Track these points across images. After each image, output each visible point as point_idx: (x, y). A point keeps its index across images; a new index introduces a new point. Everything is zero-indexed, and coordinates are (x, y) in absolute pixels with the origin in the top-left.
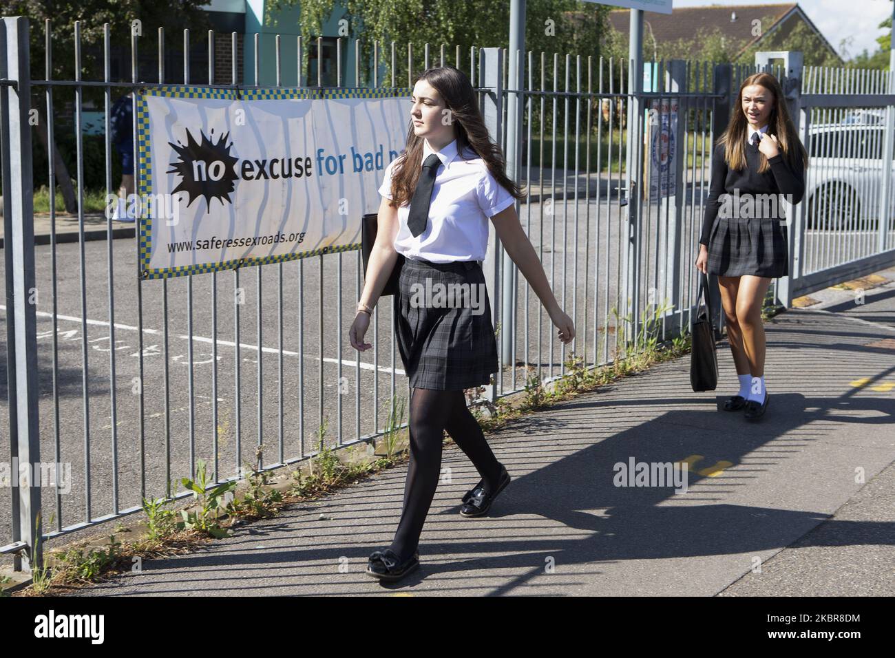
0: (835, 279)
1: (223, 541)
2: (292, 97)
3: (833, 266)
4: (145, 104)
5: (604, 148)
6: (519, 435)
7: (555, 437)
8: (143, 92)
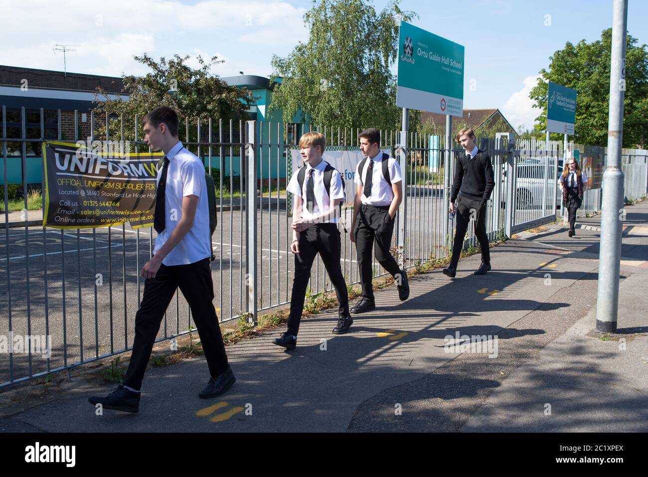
0: (527, 227)
1: (318, 315)
2: (338, 150)
3: (526, 222)
4: (290, 152)
5: (413, 173)
6: (416, 282)
7: (430, 282)
8: (290, 148)
